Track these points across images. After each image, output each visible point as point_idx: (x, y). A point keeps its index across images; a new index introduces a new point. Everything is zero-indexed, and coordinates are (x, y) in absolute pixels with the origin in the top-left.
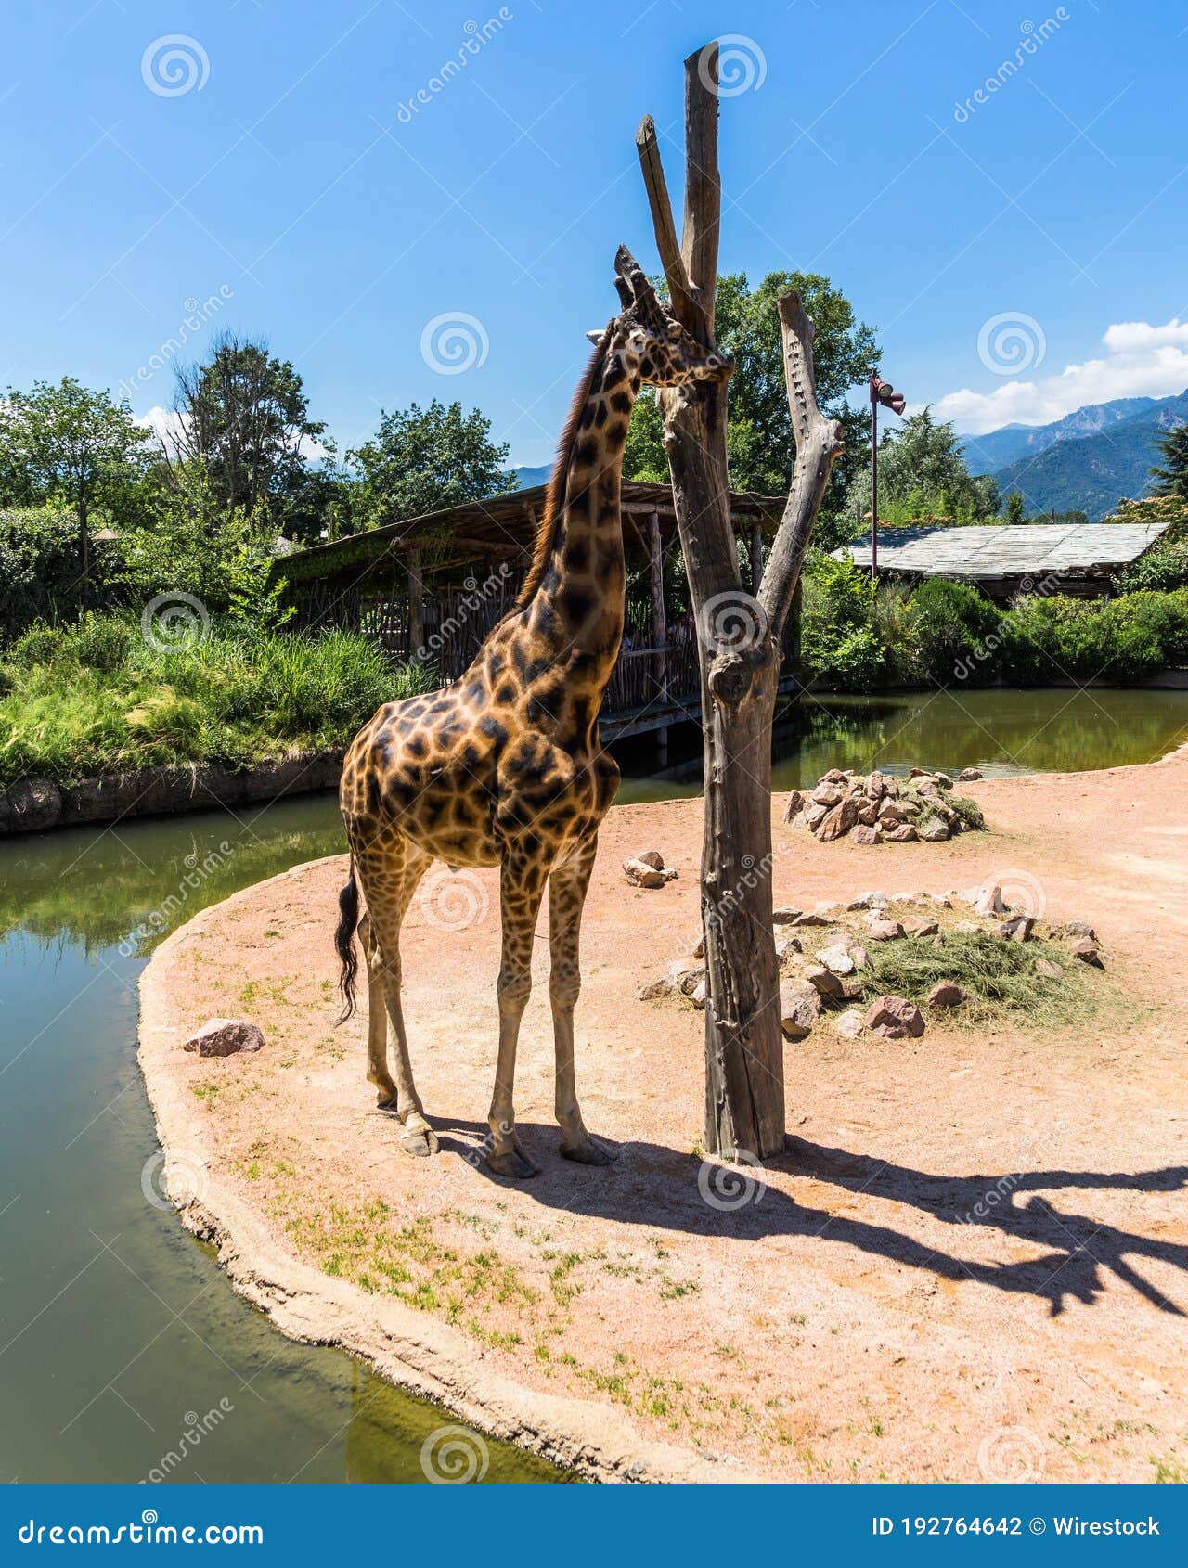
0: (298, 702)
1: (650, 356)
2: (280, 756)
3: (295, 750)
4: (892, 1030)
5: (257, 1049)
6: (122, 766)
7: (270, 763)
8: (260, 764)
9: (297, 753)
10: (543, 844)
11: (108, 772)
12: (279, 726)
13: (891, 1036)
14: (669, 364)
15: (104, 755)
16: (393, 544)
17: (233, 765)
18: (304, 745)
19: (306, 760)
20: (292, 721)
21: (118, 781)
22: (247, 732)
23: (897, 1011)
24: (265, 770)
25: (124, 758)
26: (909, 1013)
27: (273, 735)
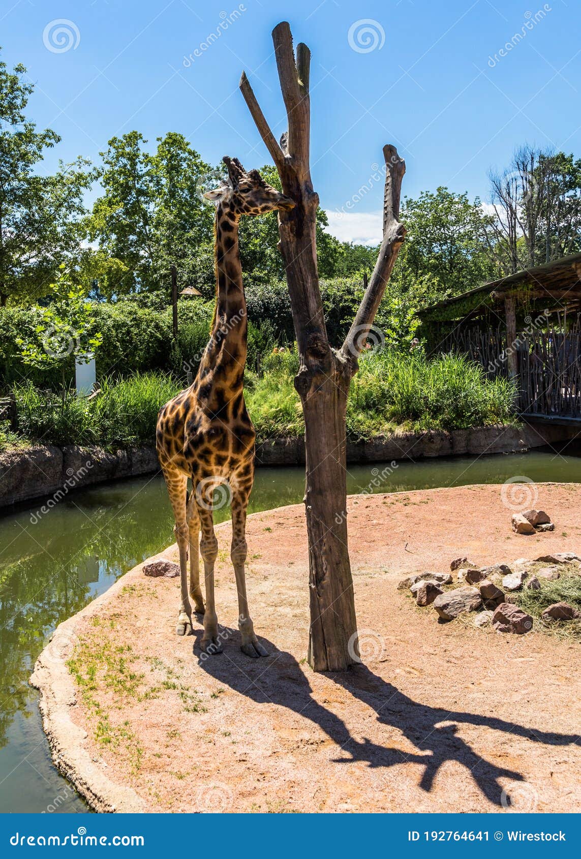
0: (408, 400)
1: (232, 200)
2: (389, 434)
3: (400, 431)
4: (503, 626)
5: (172, 577)
6: (289, 433)
7: (382, 438)
8: (375, 438)
9: (401, 433)
10: (200, 468)
11: (281, 436)
12: (394, 414)
13: (501, 630)
14: (245, 204)
15: (280, 427)
16: (491, 295)
17: (356, 437)
18: (407, 428)
19: (407, 438)
20: (403, 412)
21: (285, 442)
22: (372, 418)
23: (509, 614)
24: (378, 442)
25: (290, 429)
26: (517, 617)
27: (387, 420)
